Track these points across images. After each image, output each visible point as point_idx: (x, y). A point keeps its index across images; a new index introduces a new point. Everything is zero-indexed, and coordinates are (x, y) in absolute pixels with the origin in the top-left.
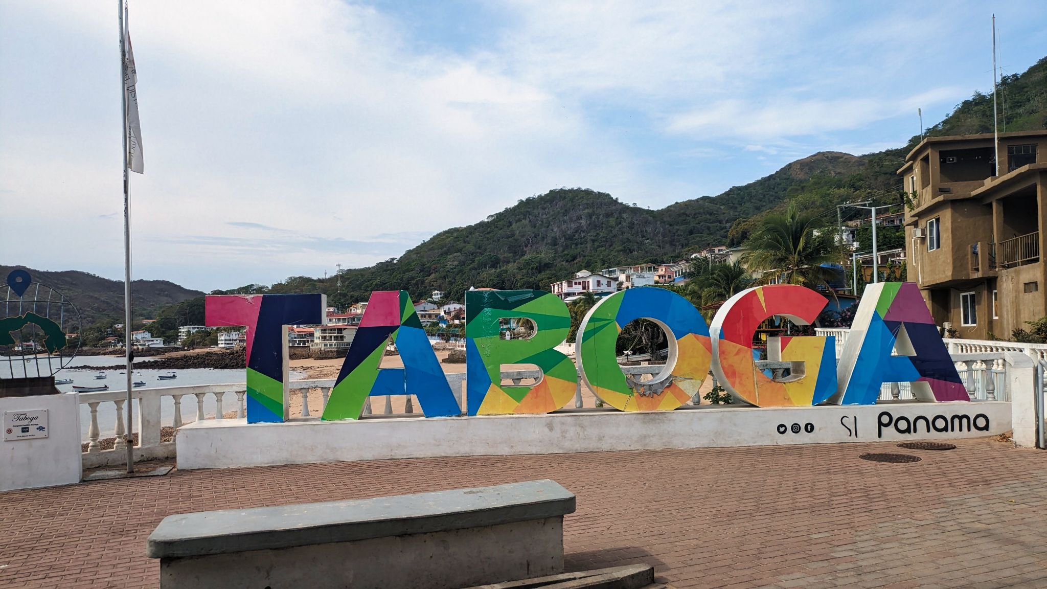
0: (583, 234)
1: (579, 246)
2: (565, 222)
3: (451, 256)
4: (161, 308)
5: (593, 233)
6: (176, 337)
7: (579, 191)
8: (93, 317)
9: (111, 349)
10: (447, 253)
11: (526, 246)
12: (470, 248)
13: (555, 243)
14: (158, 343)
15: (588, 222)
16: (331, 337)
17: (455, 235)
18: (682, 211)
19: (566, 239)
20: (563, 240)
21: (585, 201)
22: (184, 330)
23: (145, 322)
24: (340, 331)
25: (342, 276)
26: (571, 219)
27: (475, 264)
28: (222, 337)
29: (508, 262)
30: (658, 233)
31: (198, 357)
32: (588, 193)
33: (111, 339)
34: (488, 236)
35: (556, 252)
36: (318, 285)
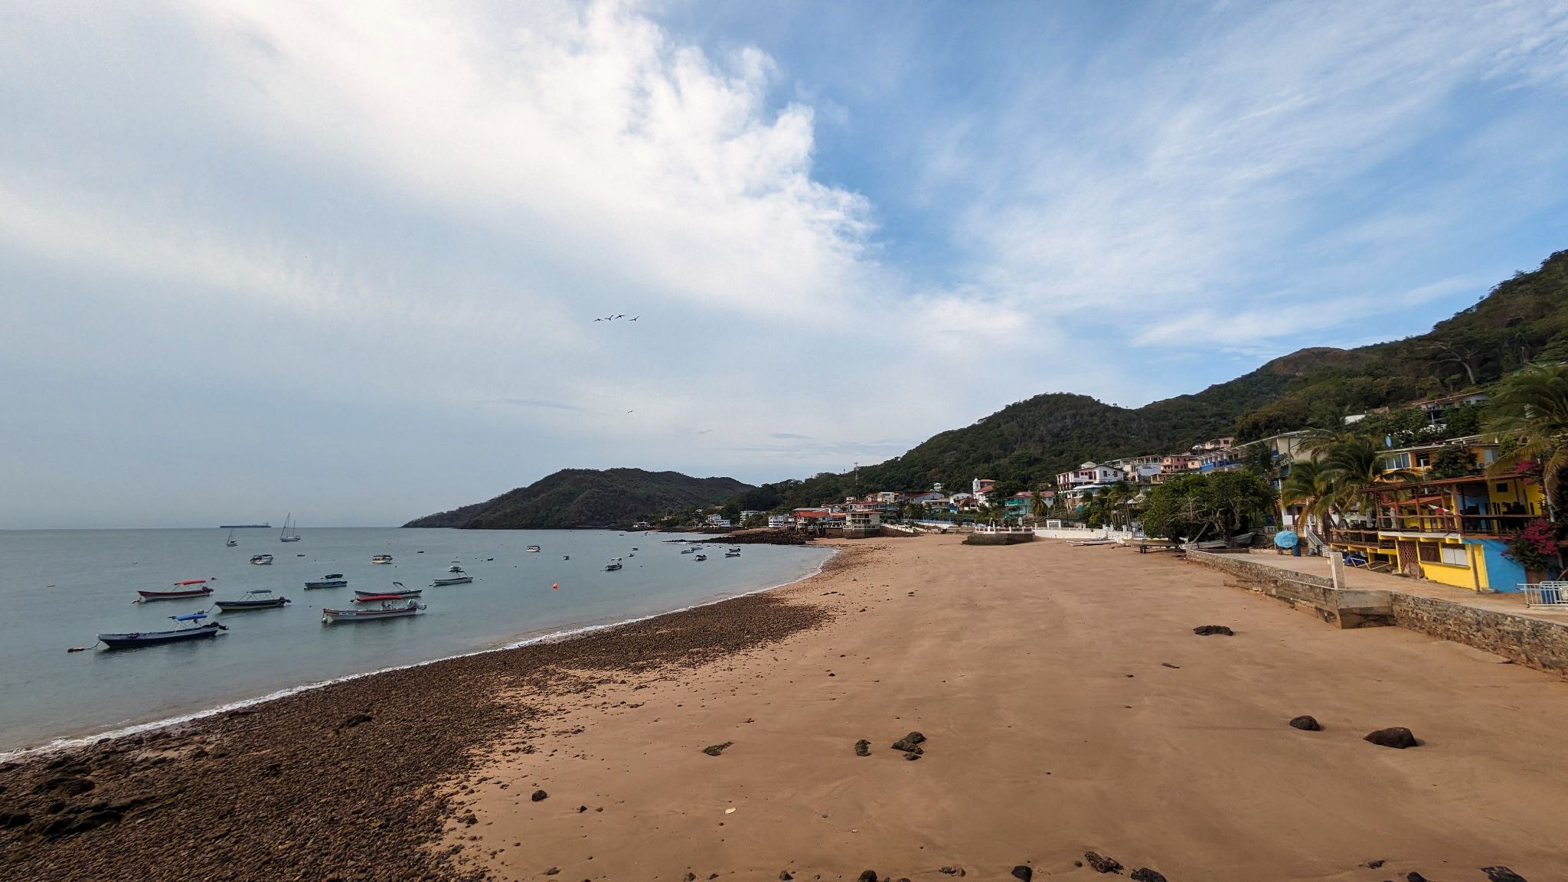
0: (1068, 432)
1: (1066, 442)
2: (1050, 422)
3: (949, 454)
4: (726, 497)
5: (1078, 431)
6: (738, 519)
7: (1061, 395)
8: (682, 505)
9: (695, 527)
10: (945, 451)
11: (1015, 444)
12: (965, 446)
13: (1042, 440)
14: (727, 524)
15: (1073, 422)
16: (859, 520)
17: (951, 436)
18: (1162, 409)
19: (1052, 436)
20: (1050, 437)
21: (1068, 404)
22: (744, 513)
23: (717, 508)
24: (867, 515)
25: (858, 472)
26: (1056, 419)
27: (970, 460)
28: (771, 519)
29: (999, 458)
30: (1144, 428)
31: (756, 534)
32: (1070, 396)
33: (695, 521)
34: (980, 436)
35: (1044, 448)
36: (841, 479)
